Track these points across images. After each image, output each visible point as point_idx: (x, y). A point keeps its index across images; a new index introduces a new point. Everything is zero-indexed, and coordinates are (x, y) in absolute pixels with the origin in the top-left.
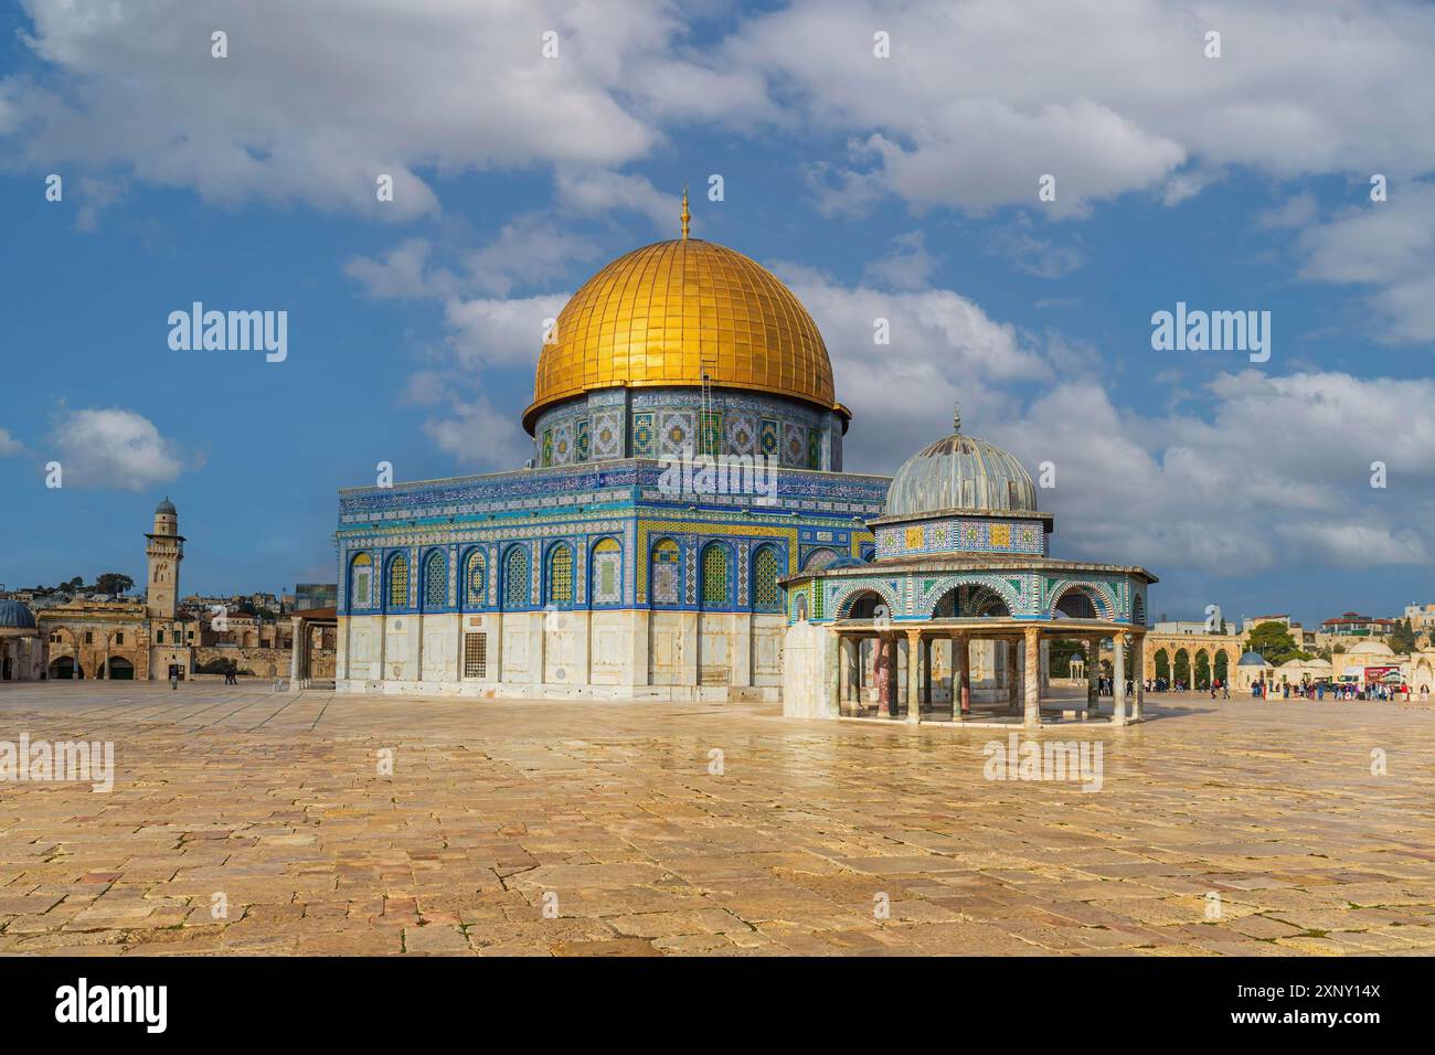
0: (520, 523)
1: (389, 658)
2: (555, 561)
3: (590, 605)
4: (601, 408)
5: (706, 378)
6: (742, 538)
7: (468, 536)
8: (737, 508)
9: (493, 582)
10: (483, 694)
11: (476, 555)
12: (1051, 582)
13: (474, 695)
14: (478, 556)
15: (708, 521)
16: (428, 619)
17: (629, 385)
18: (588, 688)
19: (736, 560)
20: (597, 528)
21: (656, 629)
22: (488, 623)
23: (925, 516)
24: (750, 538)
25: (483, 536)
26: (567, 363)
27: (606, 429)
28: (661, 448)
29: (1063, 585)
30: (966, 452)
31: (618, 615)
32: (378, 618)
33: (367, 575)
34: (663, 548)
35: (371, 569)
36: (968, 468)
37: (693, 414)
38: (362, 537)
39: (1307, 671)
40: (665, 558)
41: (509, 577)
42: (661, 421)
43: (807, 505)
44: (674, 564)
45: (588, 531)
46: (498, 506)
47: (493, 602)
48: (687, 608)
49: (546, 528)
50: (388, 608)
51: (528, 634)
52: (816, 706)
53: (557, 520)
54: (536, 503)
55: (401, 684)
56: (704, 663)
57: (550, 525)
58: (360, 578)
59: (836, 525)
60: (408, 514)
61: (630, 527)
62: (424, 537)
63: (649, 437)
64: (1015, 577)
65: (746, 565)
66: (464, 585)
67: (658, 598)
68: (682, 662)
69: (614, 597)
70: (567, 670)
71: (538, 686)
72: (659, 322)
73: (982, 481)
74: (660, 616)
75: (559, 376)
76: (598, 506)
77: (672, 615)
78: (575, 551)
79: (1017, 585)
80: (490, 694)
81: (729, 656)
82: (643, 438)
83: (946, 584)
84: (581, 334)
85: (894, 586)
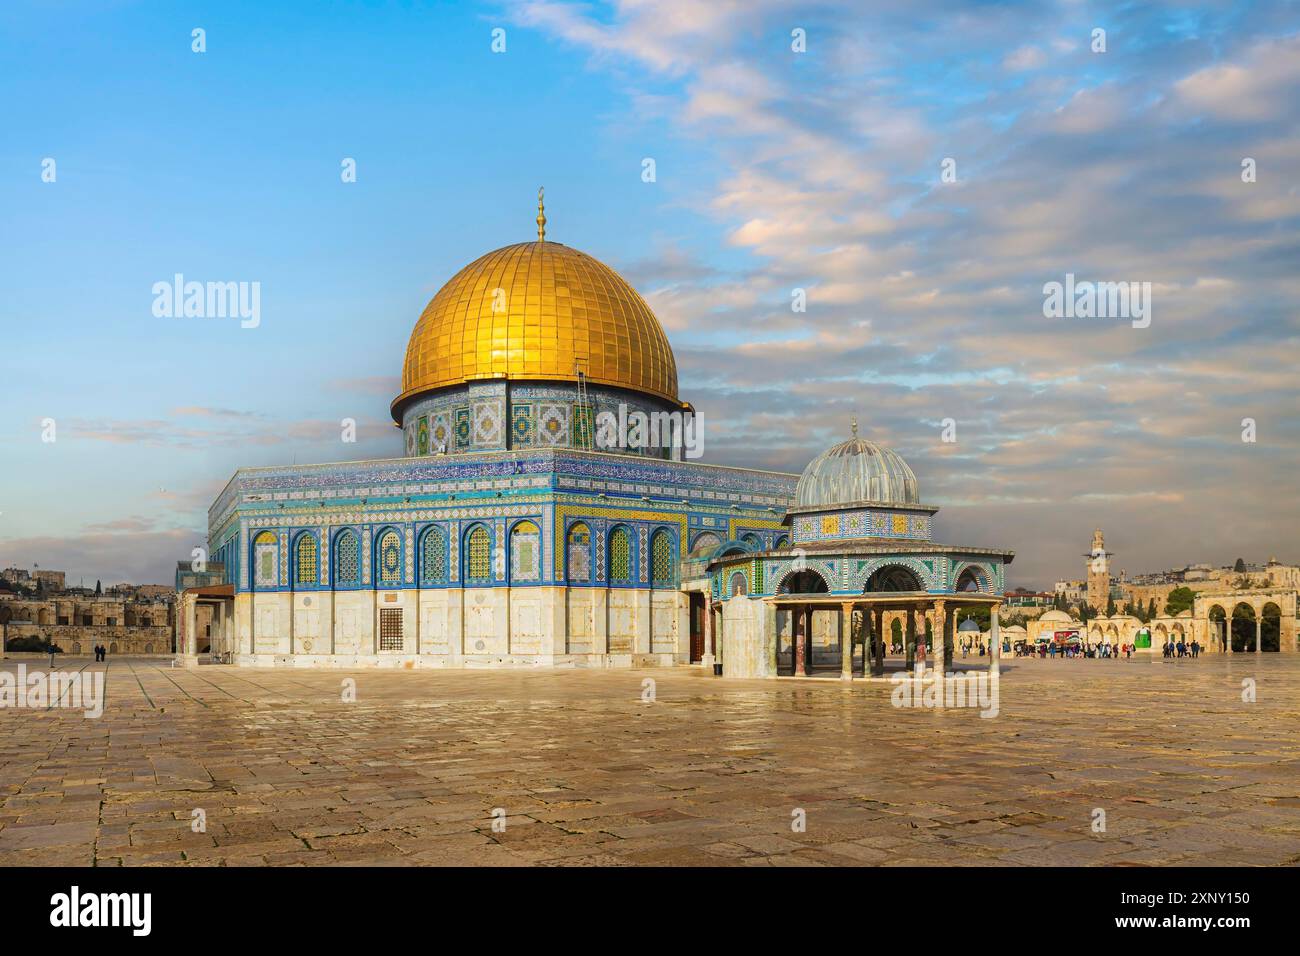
0: (437, 505)
1: (299, 632)
2: (472, 541)
3: (509, 582)
4: (481, 399)
5: (581, 374)
6: (642, 522)
7: (382, 517)
8: (639, 496)
9: (410, 560)
10: (401, 666)
11: (389, 535)
12: (955, 563)
13: (392, 666)
14: (391, 537)
15: (615, 507)
16: (339, 595)
17: (510, 378)
18: (509, 658)
19: (637, 541)
20: (516, 511)
21: (571, 603)
22: (404, 599)
23: (842, 507)
24: (648, 523)
25: (398, 517)
26: (444, 354)
27: (487, 419)
28: (539, 437)
29: (962, 565)
30: (870, 454)
31: (537, 591)
32: (286, 595)
33: (271, 553)
34: (577, 531)
35: (276, 547)
36: (873, 467)
37: (567, 408)
38: (265, 516)
39: (1007, 635)
40: (578, 539)
41: (425, 556)
42: (539, 412)
43: (695, 494)
44: (586, 545)
45: (507, 514)
46: (413, 489)
47: (410, 579)
48: (598, 585)
49: (464, 510)
50: (296, 586)
51: (446, 610)
52: (755, 668)
53: (475, 503)
54: (453, 486)
55: (313, 658)
56: (611, 634)
57: (468, 508)
58: (263, 557)
59: (718, 512)
60: (317, 494)
61: (548, 511)
62: (334, 517)
63: (527, 426)
64: (929, 559)
65: (646, 546)
66: (378, 564)
67: (573, 576)
68: (593, 633)
69: (533, 575)
70: (487, 642)
71: (458, 657)
72: (535, 320)
73: (885, 478)
74: (575, 592)
75: (436, 365)
76: (516, 492)
77: (585, 591)
78: (494, 532)
79: (930, 565)
80: (409, 665)
81: (632, 627)
82: (522, 428)
83: (874, 564)
84: (458, 327)
85: (832, 566)
